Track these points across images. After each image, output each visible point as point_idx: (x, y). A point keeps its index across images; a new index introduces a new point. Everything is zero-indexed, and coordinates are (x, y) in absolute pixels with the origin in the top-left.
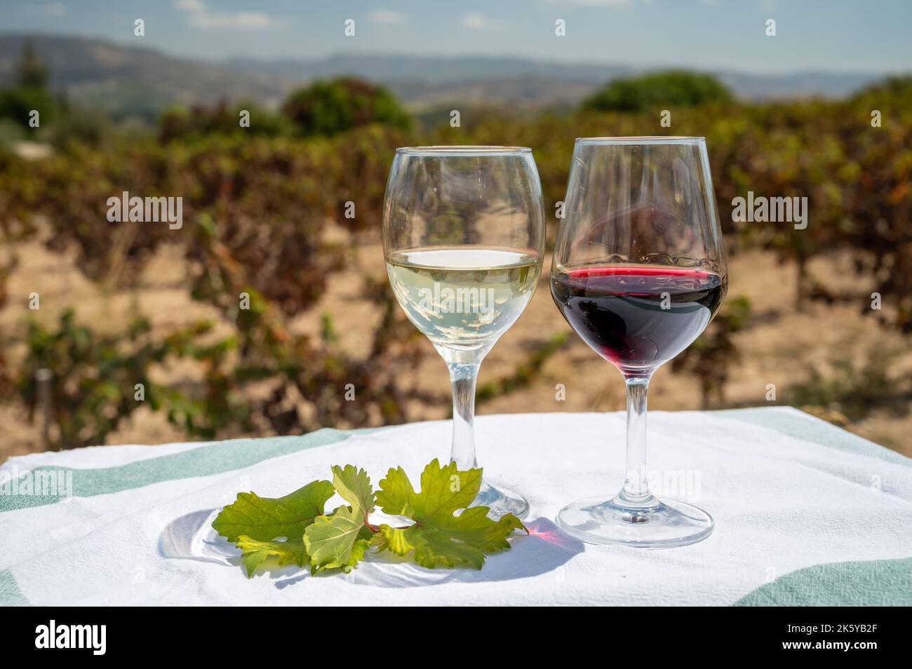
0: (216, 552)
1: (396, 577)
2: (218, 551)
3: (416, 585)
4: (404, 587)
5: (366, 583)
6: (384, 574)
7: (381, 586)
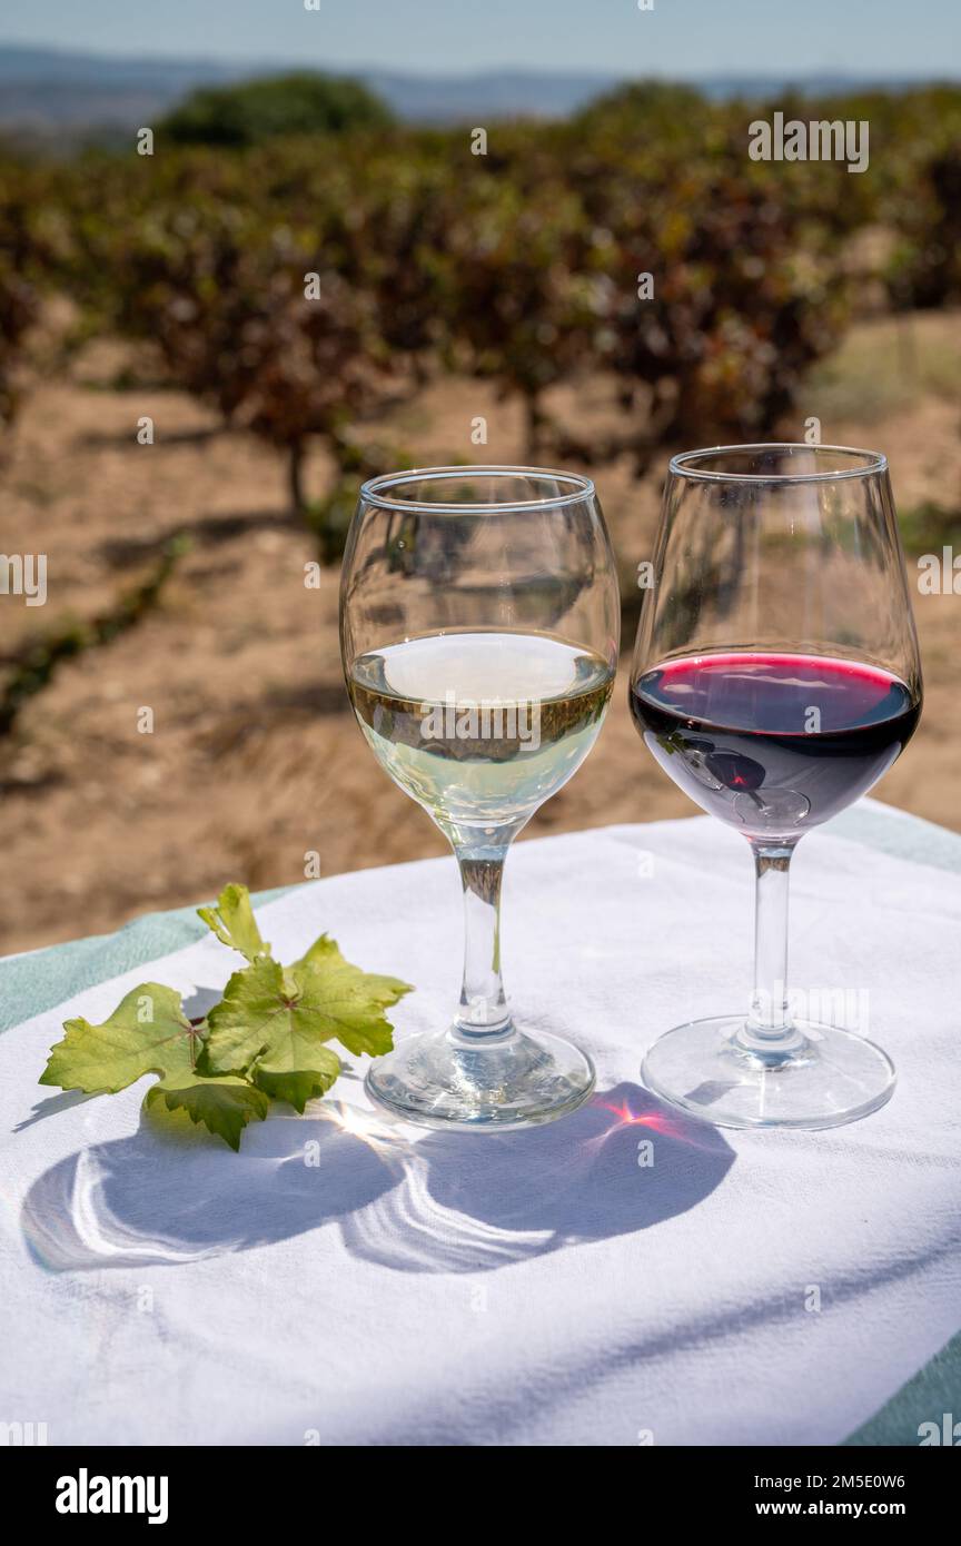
0: (128, 1234)
1: (469, 1247)
2: (133, 1232)
3: (512, 1260)
4: (494, 1268)
5: (428, 1269)
6: (443, 1243)
7: (456, 1272)
